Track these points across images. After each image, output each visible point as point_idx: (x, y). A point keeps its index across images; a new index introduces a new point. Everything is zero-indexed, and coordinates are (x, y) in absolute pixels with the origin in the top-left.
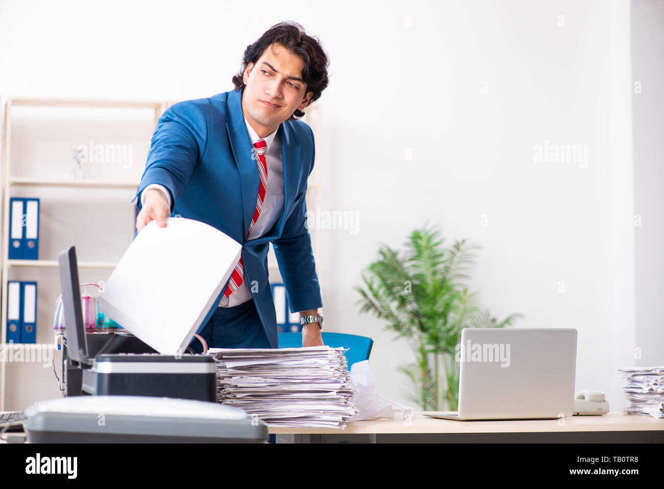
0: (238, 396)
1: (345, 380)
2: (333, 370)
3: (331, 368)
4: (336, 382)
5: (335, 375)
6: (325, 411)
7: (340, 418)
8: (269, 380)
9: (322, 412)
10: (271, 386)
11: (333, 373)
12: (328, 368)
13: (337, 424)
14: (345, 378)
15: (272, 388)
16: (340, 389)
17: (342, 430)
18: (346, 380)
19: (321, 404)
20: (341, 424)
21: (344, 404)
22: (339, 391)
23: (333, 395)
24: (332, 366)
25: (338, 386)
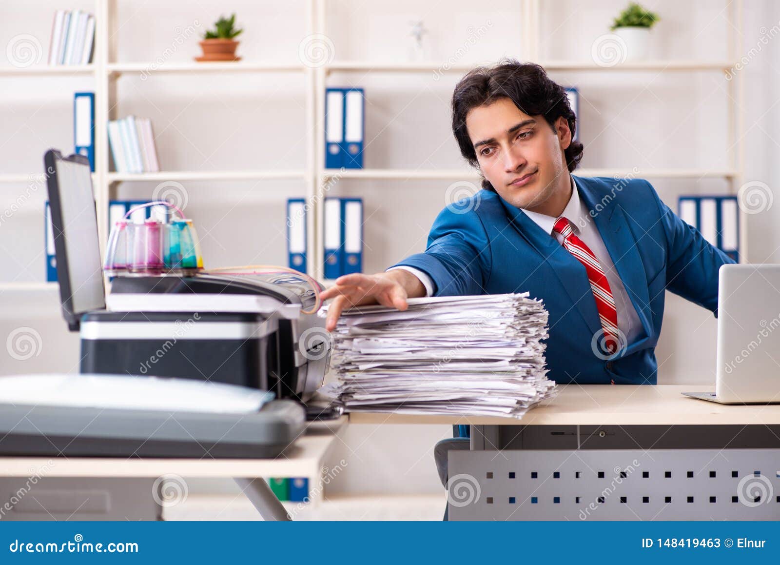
0: (362, 367)
1: (525, 343)
2: (504, 326)
3: (501, 324)
4: (510, 346)
5: (508, 335)
6: (491, 392)
7: (512, 401)
8: (409, 343)
9: (486, 391)
10: (413, 352)
11: (503, 332)
12: (497, 323)
13: (509, 410)
14: (523, 340)
15: (415, 355)
16: (516, 355)
17: (517, 419)
18: (527, 342)
19: (486, 380)
20: (516, 410)
21: (521, 379)
22: (514, 359)
23: (505, 365)
24: (503, 320)
25: (512, 352)
